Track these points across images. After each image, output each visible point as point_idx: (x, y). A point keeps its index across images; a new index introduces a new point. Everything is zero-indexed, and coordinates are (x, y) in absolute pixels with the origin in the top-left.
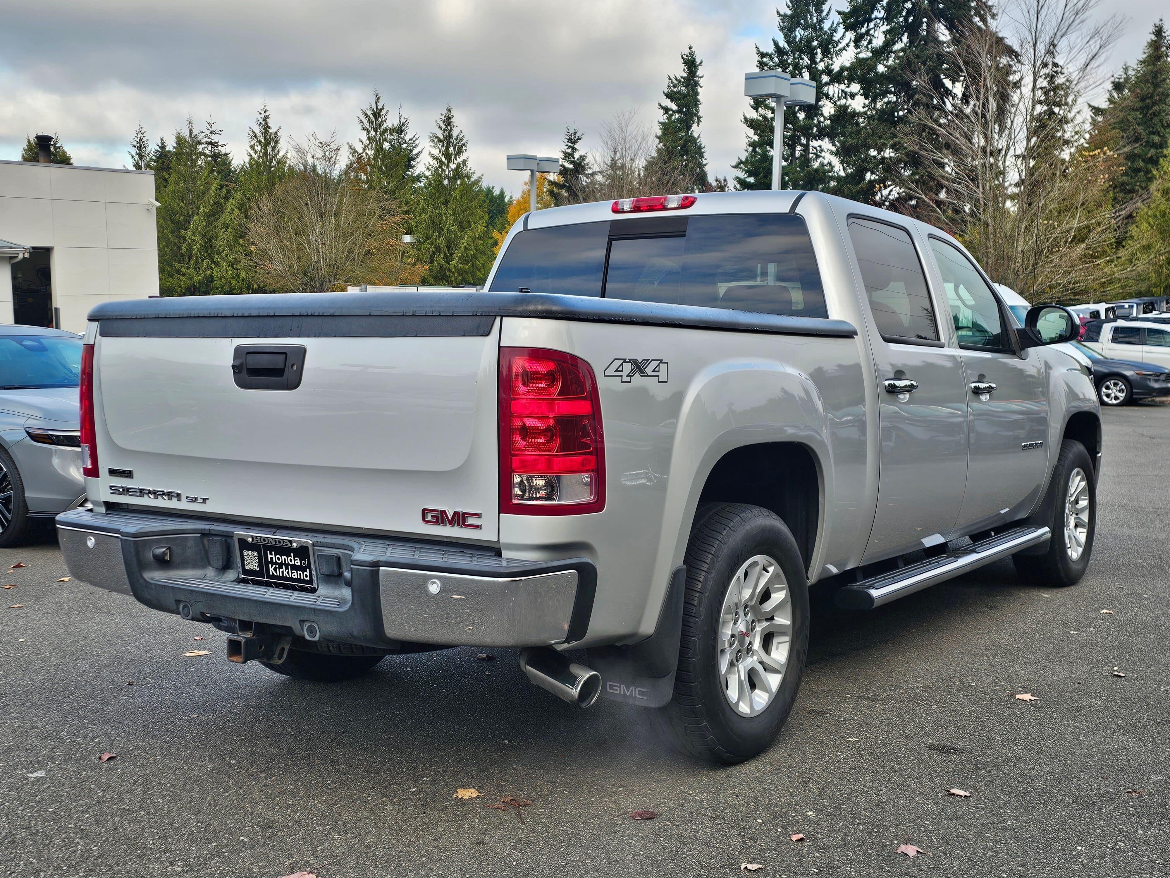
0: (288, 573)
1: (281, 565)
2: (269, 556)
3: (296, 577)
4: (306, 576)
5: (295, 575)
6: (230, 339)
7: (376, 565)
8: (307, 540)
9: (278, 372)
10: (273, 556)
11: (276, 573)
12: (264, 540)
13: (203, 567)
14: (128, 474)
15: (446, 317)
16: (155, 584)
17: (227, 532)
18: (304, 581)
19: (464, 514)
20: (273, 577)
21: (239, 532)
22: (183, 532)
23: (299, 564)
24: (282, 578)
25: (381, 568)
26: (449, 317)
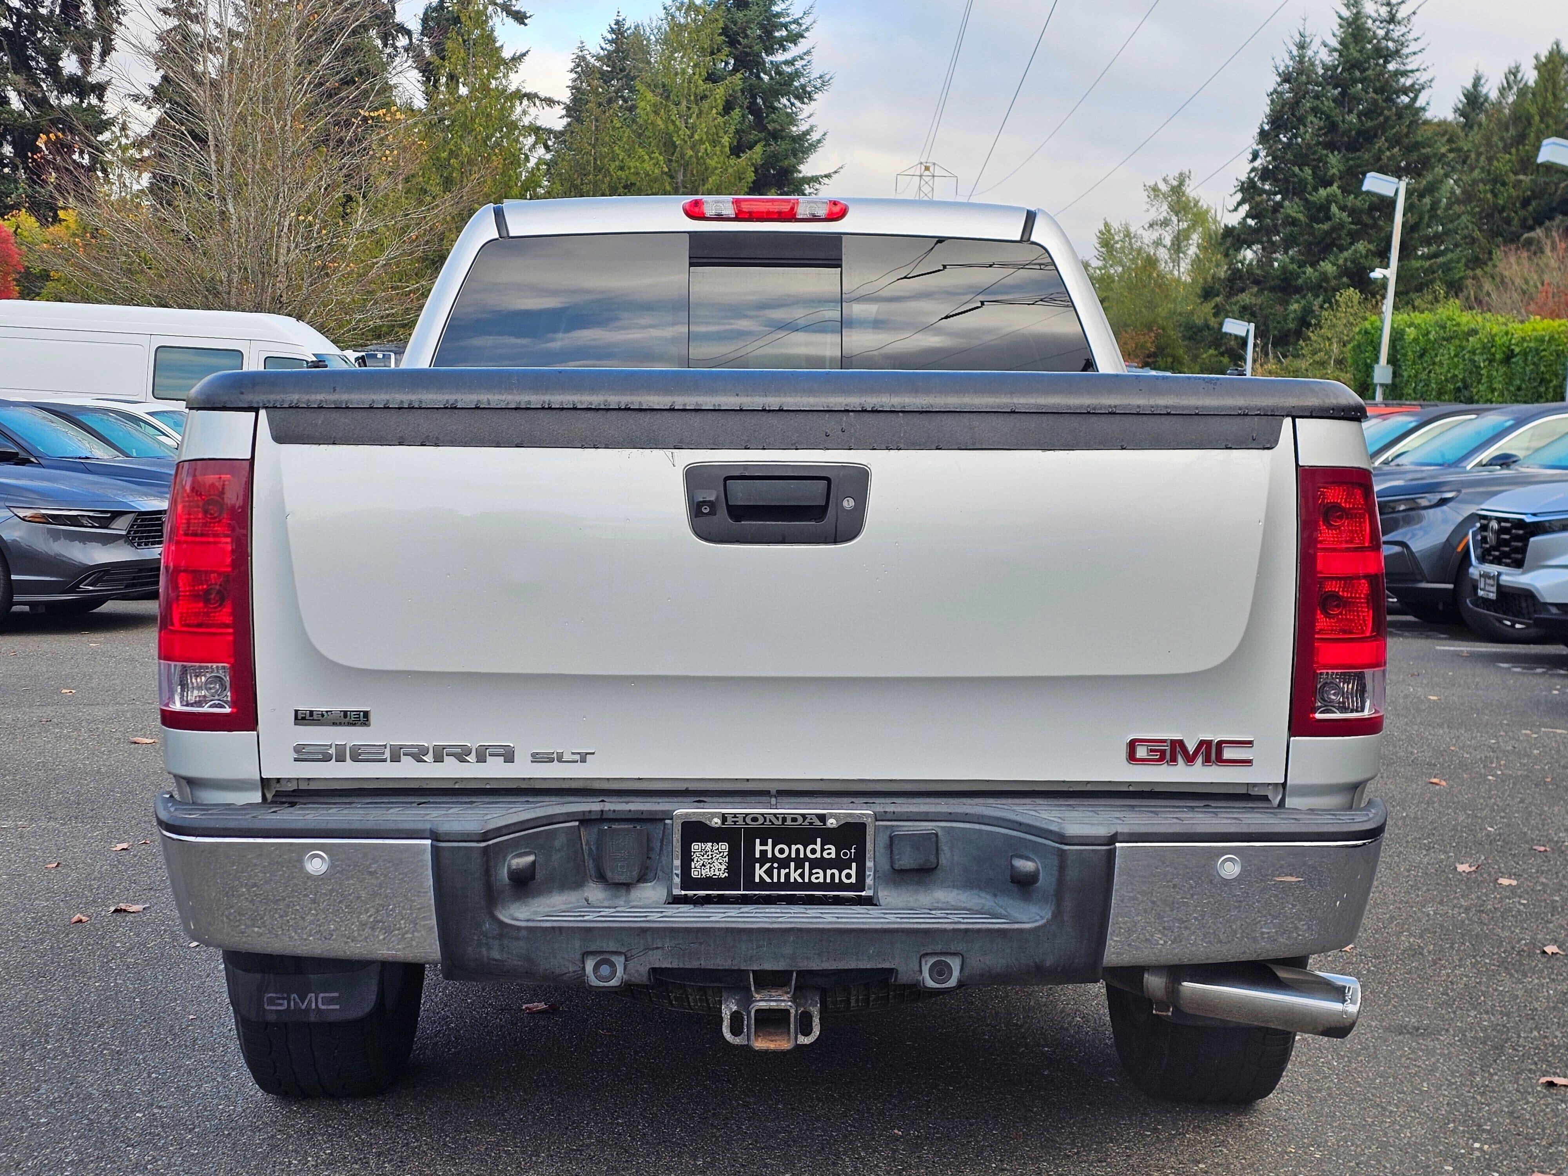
0: (802, 875)
1: (784, 864)
2: (758, 848)
3: (821, 880)
4: (848, 876)
5: (819, 876)
6: (668, 452)
7: (1113, 839)
8: (861, 811)
9: (817, 512)
10: (769, 848)
11: (771, 877)
12: (755, 819)
13: (578, 884)
14: (362, 719)
15: (1181, 418)
16: (526, 928)
17: (650, 812)
18: (842, 886)
19: (1220, 743)
20: (763, 885)
21: (684, 810)
22: (550, 820)
23: (833, 856)
24: (788, 884)
25: (1117, 845)
26: (1189, 419)
